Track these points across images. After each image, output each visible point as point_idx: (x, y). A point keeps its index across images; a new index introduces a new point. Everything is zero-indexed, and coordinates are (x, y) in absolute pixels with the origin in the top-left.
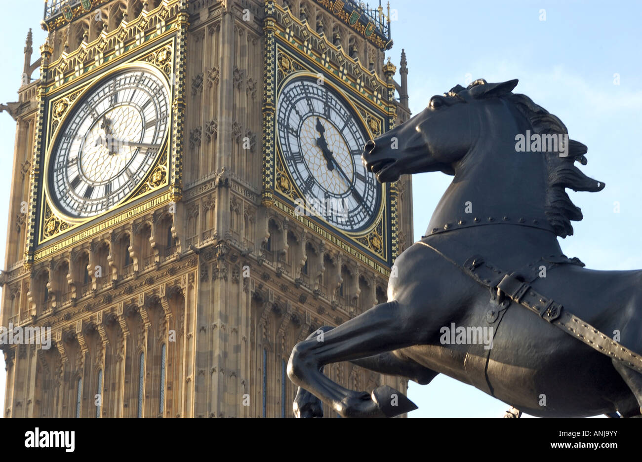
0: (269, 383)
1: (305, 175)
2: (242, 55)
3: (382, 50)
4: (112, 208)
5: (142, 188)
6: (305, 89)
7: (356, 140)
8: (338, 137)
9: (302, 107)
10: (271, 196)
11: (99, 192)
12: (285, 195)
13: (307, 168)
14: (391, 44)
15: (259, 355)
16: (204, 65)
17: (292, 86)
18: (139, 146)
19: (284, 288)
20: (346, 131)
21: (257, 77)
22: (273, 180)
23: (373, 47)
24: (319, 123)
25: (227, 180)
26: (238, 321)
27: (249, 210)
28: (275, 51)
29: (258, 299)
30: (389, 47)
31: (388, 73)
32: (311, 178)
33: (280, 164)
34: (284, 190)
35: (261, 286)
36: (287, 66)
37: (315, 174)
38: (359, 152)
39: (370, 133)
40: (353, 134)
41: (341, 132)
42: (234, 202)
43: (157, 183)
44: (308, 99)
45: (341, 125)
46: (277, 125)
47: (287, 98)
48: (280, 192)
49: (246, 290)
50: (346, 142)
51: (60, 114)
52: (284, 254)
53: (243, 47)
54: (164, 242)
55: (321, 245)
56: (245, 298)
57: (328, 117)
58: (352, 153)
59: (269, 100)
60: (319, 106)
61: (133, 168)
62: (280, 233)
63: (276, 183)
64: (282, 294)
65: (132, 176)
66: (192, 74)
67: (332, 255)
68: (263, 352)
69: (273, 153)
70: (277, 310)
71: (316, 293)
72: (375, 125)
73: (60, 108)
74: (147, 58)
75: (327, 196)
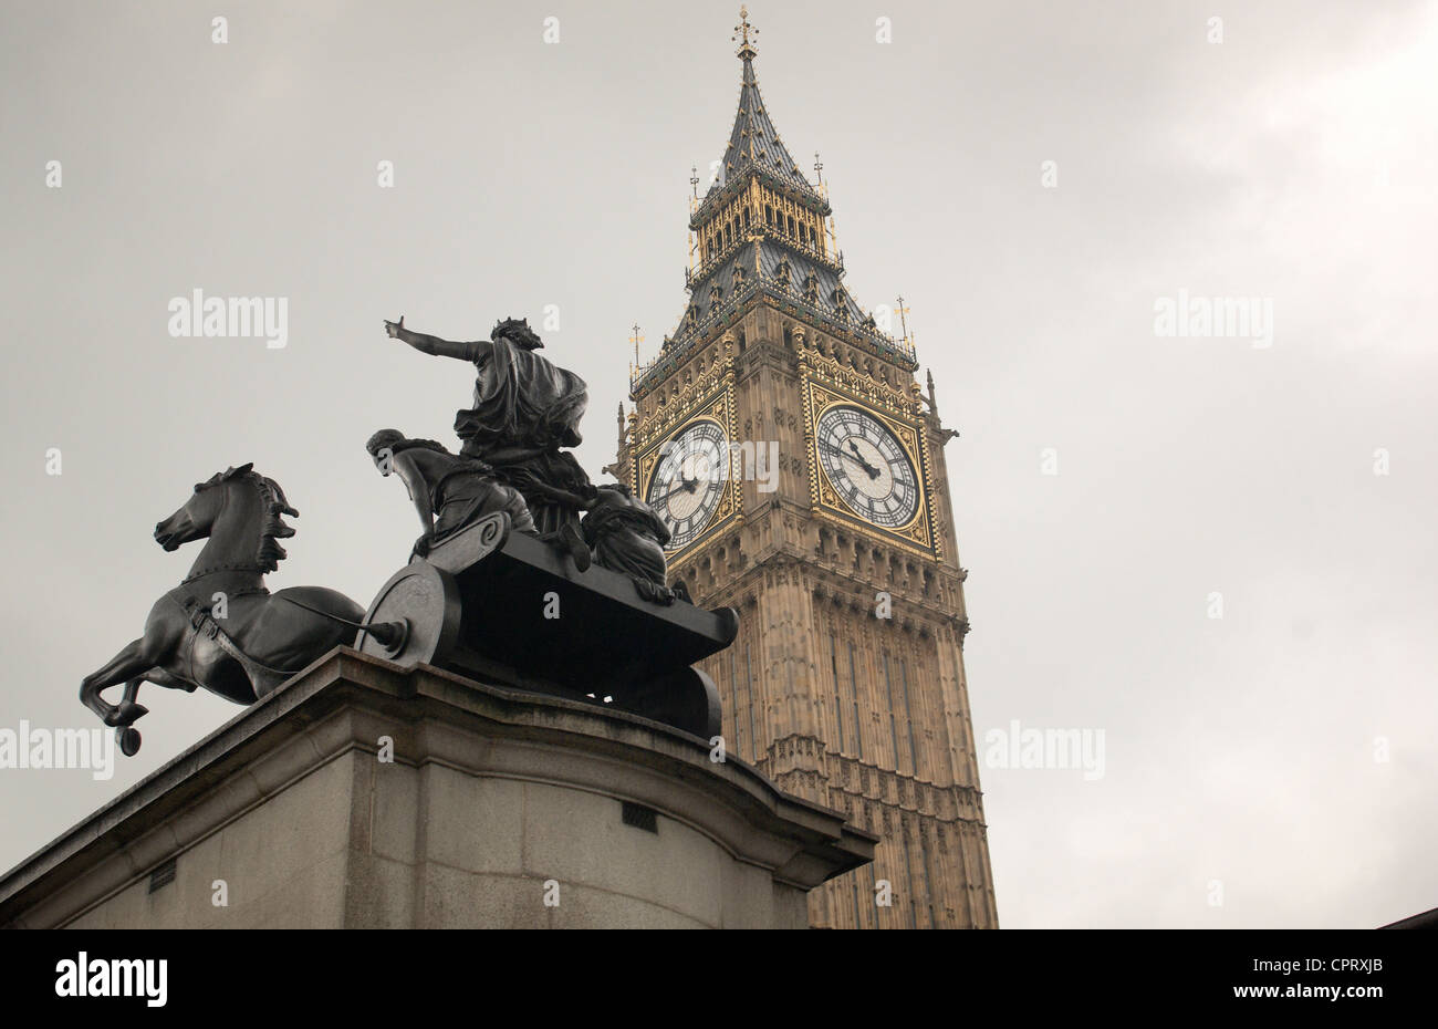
0: (837, 664)
1: (848, 487)
2: (782, 397)
3: (911, 372)
4: (694, 539)
5: (715, 518)
6: (841, 417)
7: (892, 451)
8: (875, 451)
9: (840, 431)
10: (817, 509)
11: (684, 527)
12: (831, 506)
13: (850, 481)
14: (918, 366)
15: (826, 643)
16: (752, 410)
17: (829, 415)
18: (711, 487)
19: (840, 584)
20: (882, 446)
21: (797, 413)
22: (819, 496)
23: (901, 371)
24: (851, 443)
25: (778, 502)
26: (802, 616)
27: (801, 524)
28: (809, 389)
29: (818, 596)
30: (916, 368)
31: (914, 391)
32: (854, 488)
33: (825, 482)
34: (830, 503)
35: (819, 585)
36: (822, 400)
37: (857, 485)
38: (896, 461)
39: (904, 443)
40: (889, 446)
41: (877, 447)
42: (787, 518)
43: (726, 513)
44: (845, 424)
45: (876, 440)
46: (818, 450)
47: (825, 426)
48: (827, 505)
49: (807, 590)
50: (883, 455)
51: (649, 468)
52: (835, 555)
53: (782, 391)
54: (737, 560)
55: (869, 542)
56: (807, 597)
57: (864, 437)
58: (889, 462)
59: (807, 431)
60: (855, 429)
61: (707, 504)
62: (830, 538)
63: (822, 497)
64: (839, 588)
65: (706, 510)
66: (744, 420)
67: (880, 550)
68: (829, 638)
69: (817, 473)
70: (837, 602)
71: (869, 584)
72: (907, 436)
73: (648, 463)
74: (708, 412)
75: (870, 501)
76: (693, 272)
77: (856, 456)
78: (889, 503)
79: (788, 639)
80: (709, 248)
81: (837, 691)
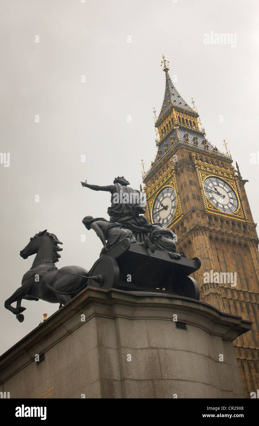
0: (219, 258)
1: (216, 202)
2: (191, 176)
3: (231, 163)
4: (169, 224)
5: (175, 217)
6: (210, 180)
7: (228, 189)
8: (223, 190)
9: (211, 185)
10: (207, 210)
11: (165, 221)
12: (211, 209)
13: (216, 200)
14: (232, 161)
15: (215, 252)
16: (182, 182)
17: (206, 180)
18: (173, 207)
19: (217, 233)
20: (225, 188)
21: (196, 181)
22: (207, 206)
23: (228, 163)
24: (215, 188)
25: (194, 210)
26: (206, 244)
27: (202, 216)
28: (199, 173)
29: (210, 238)
30: (232, 162)
31: (232, 169)
32: (218, 202)
33: (208, 201)
34: (210, 208)
35: (210, 234)
36: (204, 176)
37: (218, 201)
38: (229, 192)
39: (231, 186)
40: (227, 188)
41: (223, 188)
42: (198, 214)
43: (178, 215)
44: (212, 182)
45: (222, 186)
46: (204, 192)
47: (206, 184)
48: (210, 209)
49: (207, 236)
50: (225, 190)
51: (152, 204)
52: (214, 224)
53: (191, 174)
54: (183, 230)
55: (224, 219)
56: (207, 238)
57: (218, 186)
58: (227, 193)
59: (200, 186)
60: (215, 183)
61: (172, 213)
62: (212, 219)
63: (208, 206)
64: (217, 235)
65: (172, 215)
66: (180, 185)
67: (228, 221)
68: (216, 250)
69: (205, 199)
70: (217, 239)
71: (226, 231)
72: (232, 183)
73: (151, 202)
74: (169, 184)
75: (223, 205)
76: (158, 141)
77: (217, 192)
78: (229, 205)
79: (203, 252)
80: (161, 132)
81: (220, 267)
